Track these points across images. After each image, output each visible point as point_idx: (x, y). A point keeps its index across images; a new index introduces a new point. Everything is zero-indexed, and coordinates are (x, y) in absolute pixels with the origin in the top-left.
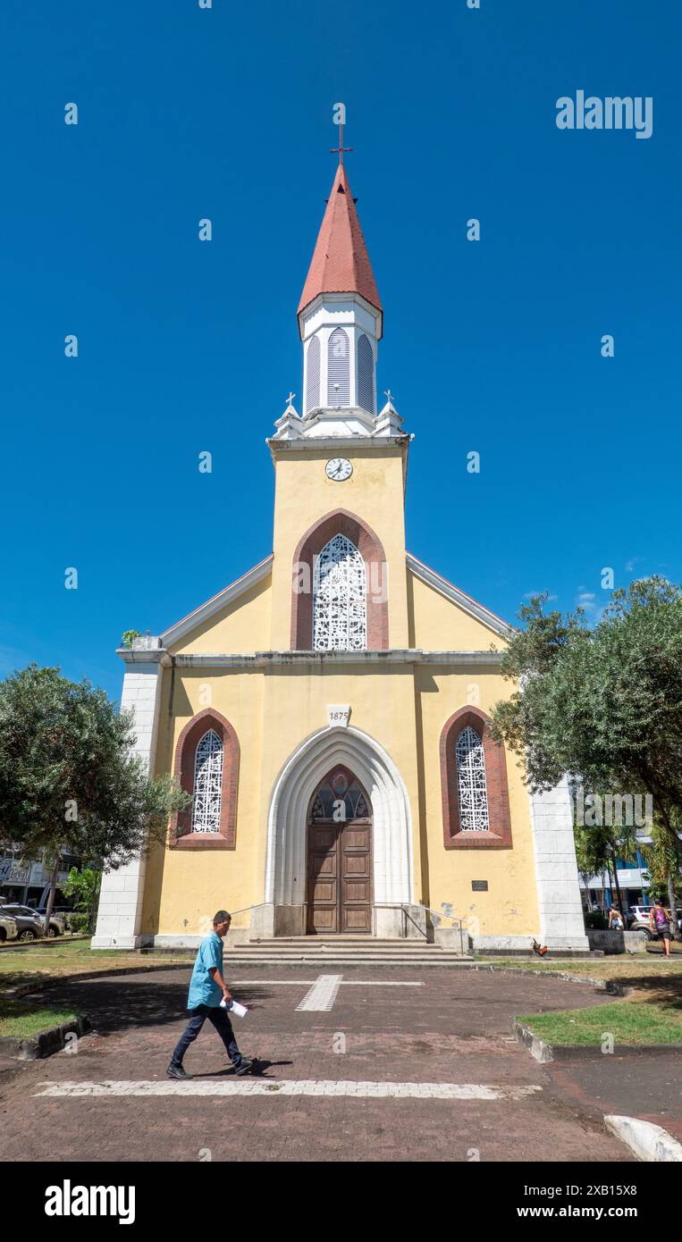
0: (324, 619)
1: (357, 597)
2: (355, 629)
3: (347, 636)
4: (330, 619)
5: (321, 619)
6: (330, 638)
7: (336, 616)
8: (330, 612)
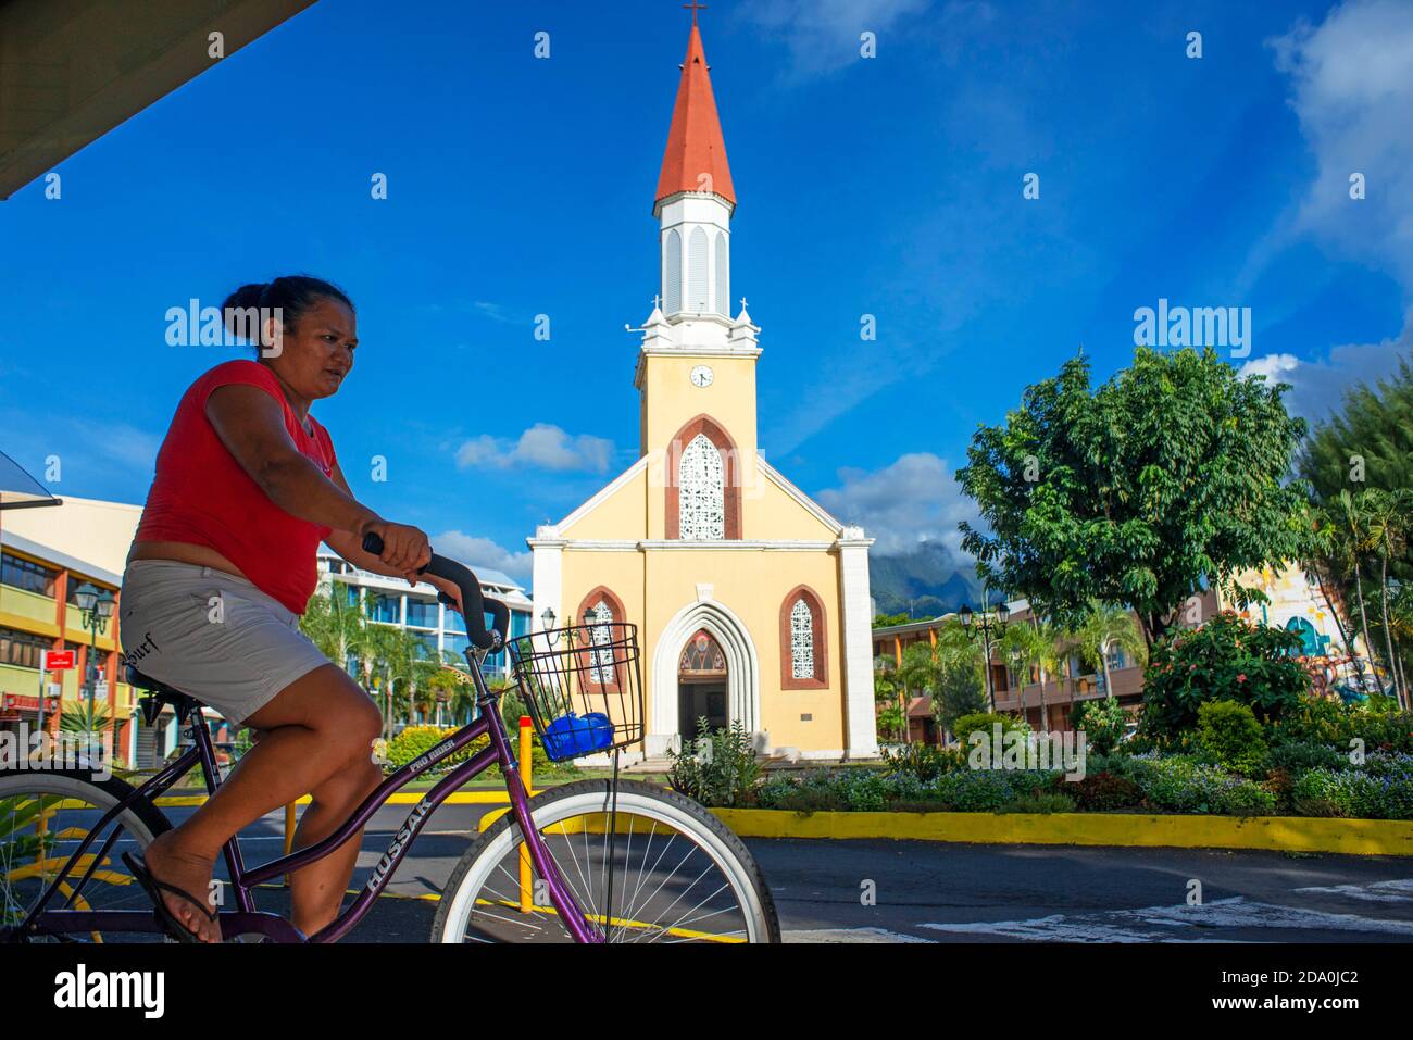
0: (689, 510)
1: (715, 490)
2: (714, 518)
3: (709, 525)
4: (694, 510)
5: (686, 510)
6: (695, 526)
7: (699, 507)
8: (694, 503)
